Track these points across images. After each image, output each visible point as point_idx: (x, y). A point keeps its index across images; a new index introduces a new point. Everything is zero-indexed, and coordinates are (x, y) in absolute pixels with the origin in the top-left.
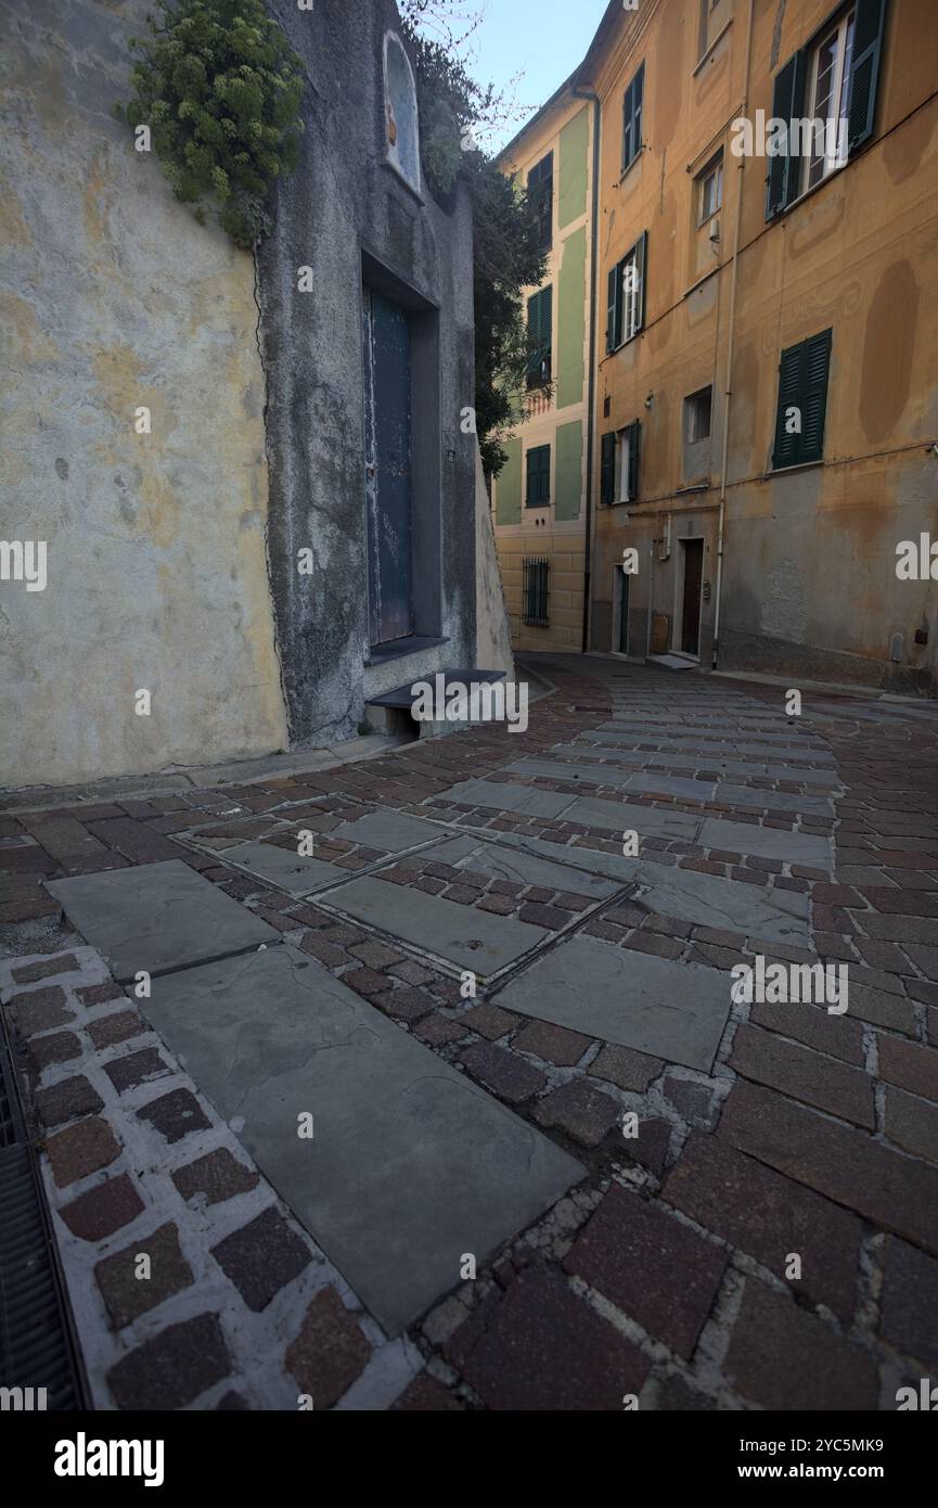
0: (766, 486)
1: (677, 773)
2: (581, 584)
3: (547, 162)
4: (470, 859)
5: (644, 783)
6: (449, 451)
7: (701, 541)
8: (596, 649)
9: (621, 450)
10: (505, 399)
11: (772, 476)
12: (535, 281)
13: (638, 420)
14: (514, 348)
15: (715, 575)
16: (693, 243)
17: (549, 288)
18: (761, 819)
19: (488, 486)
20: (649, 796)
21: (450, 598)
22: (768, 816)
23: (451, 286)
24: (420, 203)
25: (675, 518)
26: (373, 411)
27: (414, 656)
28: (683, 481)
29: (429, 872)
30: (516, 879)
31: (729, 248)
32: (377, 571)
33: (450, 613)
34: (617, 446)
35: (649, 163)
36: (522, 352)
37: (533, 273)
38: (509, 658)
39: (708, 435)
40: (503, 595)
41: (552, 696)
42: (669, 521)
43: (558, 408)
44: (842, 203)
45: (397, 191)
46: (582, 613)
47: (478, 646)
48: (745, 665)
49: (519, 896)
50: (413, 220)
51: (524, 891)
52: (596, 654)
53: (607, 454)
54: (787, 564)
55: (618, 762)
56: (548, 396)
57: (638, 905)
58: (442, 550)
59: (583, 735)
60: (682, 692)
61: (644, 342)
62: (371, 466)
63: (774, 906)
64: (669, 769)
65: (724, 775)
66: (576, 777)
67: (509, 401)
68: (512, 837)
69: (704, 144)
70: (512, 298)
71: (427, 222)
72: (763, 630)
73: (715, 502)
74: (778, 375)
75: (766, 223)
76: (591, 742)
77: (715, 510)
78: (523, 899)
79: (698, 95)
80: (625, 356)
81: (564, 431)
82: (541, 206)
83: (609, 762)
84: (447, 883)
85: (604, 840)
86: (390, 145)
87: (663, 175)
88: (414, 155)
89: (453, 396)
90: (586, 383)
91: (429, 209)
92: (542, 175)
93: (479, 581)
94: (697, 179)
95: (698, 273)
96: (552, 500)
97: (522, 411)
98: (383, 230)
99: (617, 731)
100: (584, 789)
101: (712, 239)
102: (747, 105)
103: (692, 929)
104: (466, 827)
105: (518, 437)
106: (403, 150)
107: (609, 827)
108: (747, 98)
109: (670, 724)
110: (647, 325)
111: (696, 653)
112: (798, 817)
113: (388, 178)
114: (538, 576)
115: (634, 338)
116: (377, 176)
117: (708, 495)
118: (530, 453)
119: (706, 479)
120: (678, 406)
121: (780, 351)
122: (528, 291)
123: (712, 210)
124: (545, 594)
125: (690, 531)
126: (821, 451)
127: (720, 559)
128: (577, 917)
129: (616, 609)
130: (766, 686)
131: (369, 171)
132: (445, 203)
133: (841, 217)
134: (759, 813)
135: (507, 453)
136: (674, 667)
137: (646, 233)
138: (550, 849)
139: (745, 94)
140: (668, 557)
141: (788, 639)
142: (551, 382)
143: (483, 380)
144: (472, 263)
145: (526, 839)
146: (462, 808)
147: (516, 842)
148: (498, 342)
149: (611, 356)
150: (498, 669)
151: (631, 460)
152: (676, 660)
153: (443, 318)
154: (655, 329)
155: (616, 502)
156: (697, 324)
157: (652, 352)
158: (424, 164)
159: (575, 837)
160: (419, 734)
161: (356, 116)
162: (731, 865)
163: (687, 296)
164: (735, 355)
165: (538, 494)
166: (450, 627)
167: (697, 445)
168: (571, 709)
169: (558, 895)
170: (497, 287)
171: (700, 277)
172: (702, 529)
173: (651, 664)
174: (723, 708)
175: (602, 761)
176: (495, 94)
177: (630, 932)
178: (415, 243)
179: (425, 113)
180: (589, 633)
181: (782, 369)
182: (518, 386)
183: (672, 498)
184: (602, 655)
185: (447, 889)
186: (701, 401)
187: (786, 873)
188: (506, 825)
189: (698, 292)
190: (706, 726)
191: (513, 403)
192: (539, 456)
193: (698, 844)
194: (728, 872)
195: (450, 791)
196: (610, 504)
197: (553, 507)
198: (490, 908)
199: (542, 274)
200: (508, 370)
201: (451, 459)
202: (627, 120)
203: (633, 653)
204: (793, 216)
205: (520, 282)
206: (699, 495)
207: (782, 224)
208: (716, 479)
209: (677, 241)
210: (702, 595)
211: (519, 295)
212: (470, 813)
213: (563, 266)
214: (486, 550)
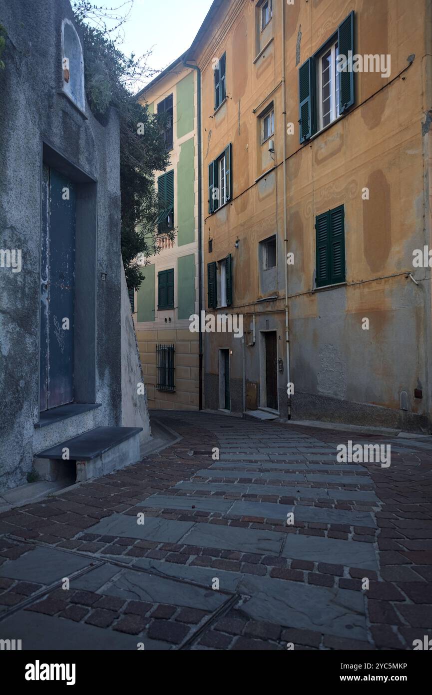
0: (313, 297)
1: (266, 499)
2: (197, 363)
3: (169, 100)
4: (110, 584)
5: (242, 509)
6: (102, 274)
7: (275, 332)
8: (209, 407)
9: (220, 273)
10: (143, 239)
11: (316, 291)
12: (161, 168)
13: (230, 255)
14: (148, 207)
15: (285, 355)
16: (259, 152)
17: (172, 172)
18: (326, 532)
19: (131, 296)
20: (246, 519)
21: (102, 375)
22: (330, 529)
23: (105, 168)
24: (84, 118)
25: (258, 318)
26: (48, 246)
27: (74, 418)
28: (261, 294)
29: (76, 600)
30: (147, 599)
31: (281, 157)
32: (48, 356)
33: (102, 386)
34: (218, 271)
35: (230, 107)
36: (154, 210)
37: (161, 163)
38: (146, 416)
39: (275, 265)
40: (141, 371)
41: (177, 443)
42: (254, 320)
43: (179, 246)
44: (342, 137)
45: (69, 109)
46: (198, 382)
47: (123, 409)
48: (310, 416)
49: (148, 614)
50: (79, 127)
51: (152, 610)
52: (209, 410)
53: (212, 276)
54: (331, 347)
55: (224, 493)
56: (172, 238)
57: (241, 614)
58: (96, 341)
59: (200, 473)
60: (268, 437)
61: (233, 207)
62: (45, 282)
63: (340, 605)
64: (260, 496)
65: (299, 499)
66: (193, 507)
67: (145, 241)
68: (144, 562)
69: (262, 99)
70: (147, 177)
71: (89, 129)
72: (319, 392)
73: (282, 307)
74: (315, 231)
75: (301, 144)
76: (204, 479)
77: (283, 312)
78: (151, 617)
79: (257, 72)
80: (221, 215)
81: (184, 261)
82: (166, 124)
83: (217, 494)
84: (90, 608)
85: (214, 558)
86: (65, 82)
87: (240, 113)
88: (81, 89)
89: (105, 238)
90: (197, 231)
91: (90, 122)
92: (166, 106)
93: (124, 363)
94: (260, 117)
95: (263, 169)
96: (176, 305)
97: (154, 247)
98: (58, 132)
99: (223, 469)
100: (199, 517)
101: (270, 150)
102: (285, 81)
103: (281, 632)
104: (108, 555)
105: (152, 263)
106: (74, 86)
107: (217, 547)
108: (284, 78)
109: (260, 461)
110: (234, 198)
111: (276, 408)
112: (352, 528)
113: (63, 102)
114: (167, 357)
115: (226, 205)
116: (55, 99)
117: (278, 303)
118: (161, 274)
119: (275, 293)
120: (255, 247)
121: (315, 216)
122: (158, 174)
123: (270, 134)
124: (172, 369)
125: (268, 327)
126: (345, 276)
127: (288, 344)
128: (194, 629)
129: (221, 379)
130: (324, 430)
131: (49, 96)
132: (102, 119)
133: (341, 145)
134: (324, 528)
135: (144, 275)
136: (263, 419)
137: (230, 143)
138: (173, 569)
139: (283, 76)
140: (254, 344)
141: (335, 397)
142: (173, 229)
143: (128, 226)
144: (119, 155)
145: (155, 563)
146: (107, 539)
147: (147, 567)
148: (138, 203)
149: (212, 215)
150: (137, 427)
151: (227, 280)
152: (263, 413)
153: (99, 188)
154: (239, 200)
155: (219, 307)
156: (263, 199)
157: (238, 214)
158: (88, 95)
159: (192, 558)
160: (76, 480)
161: (42, 63)
162: (308, 572)
163: (257, 182)
164: (288, 217)
165: (166, 301)
166: (101, 396)
167: (269, 271)
168: (191, 454)
169: (179, 610)
170: (137, 170)
171: (264, 171)
172: (275, 324)
173: (246, 417)
174: (296, 447)
175: (212, 493)
176: (135, 60)
177: (235, 638)
178: (80, 141)
179: (89, 66)
180: (203, 396)
181: (317, 227)
182: (152, 231)
183: (254, 304)
184: (213, 412)
185: (89, 614)
186: (270, 244)
187: (347, 576)
188: (139, 551)
189: (263, 180)
190: (284, 461)
191: (148, 242)
192: (166, 277)
193: (283, 556)
194: (306, 578)
195: (98, 525)
196: (214, 308)
197: (176, 310)
198: (124, 629)
199: (167, 164)
200: (145, 221)
201: (103, 279)
202: (217, 81)
203: (234, 410)
204: (315, 142)
205: (152, 168)
206: (271, 303)
207: (310, 145)
208: (282, 293)
209: (250, 151)
210: (278, 368)
211: (152, 175)
212: (111, 544)
213: (181, 159)
214: (129, 340)
